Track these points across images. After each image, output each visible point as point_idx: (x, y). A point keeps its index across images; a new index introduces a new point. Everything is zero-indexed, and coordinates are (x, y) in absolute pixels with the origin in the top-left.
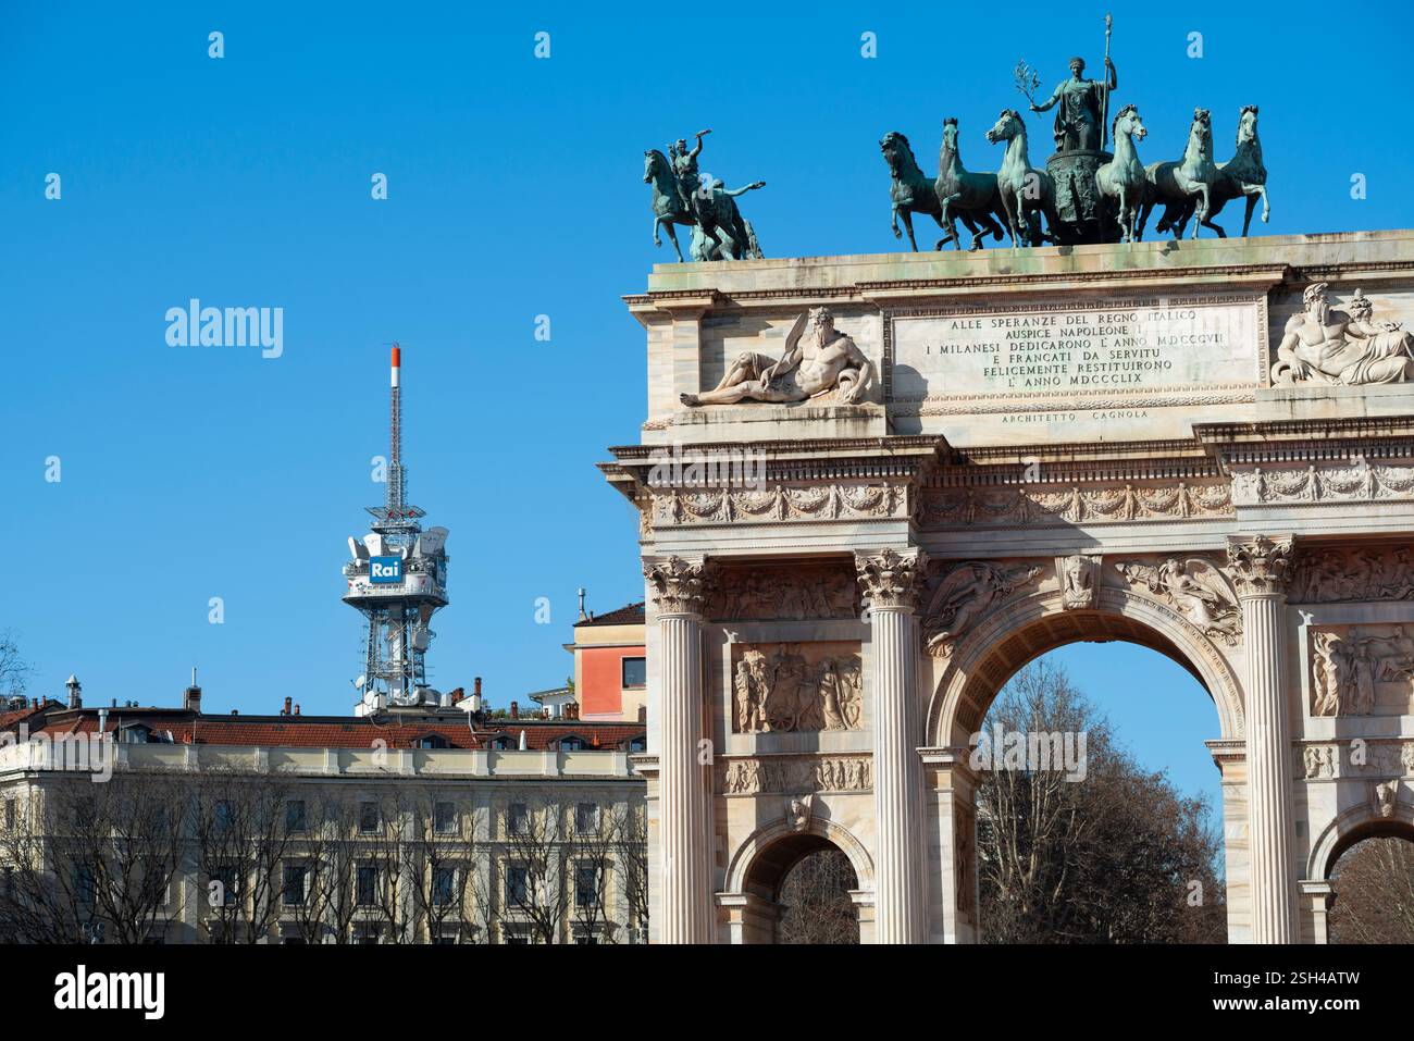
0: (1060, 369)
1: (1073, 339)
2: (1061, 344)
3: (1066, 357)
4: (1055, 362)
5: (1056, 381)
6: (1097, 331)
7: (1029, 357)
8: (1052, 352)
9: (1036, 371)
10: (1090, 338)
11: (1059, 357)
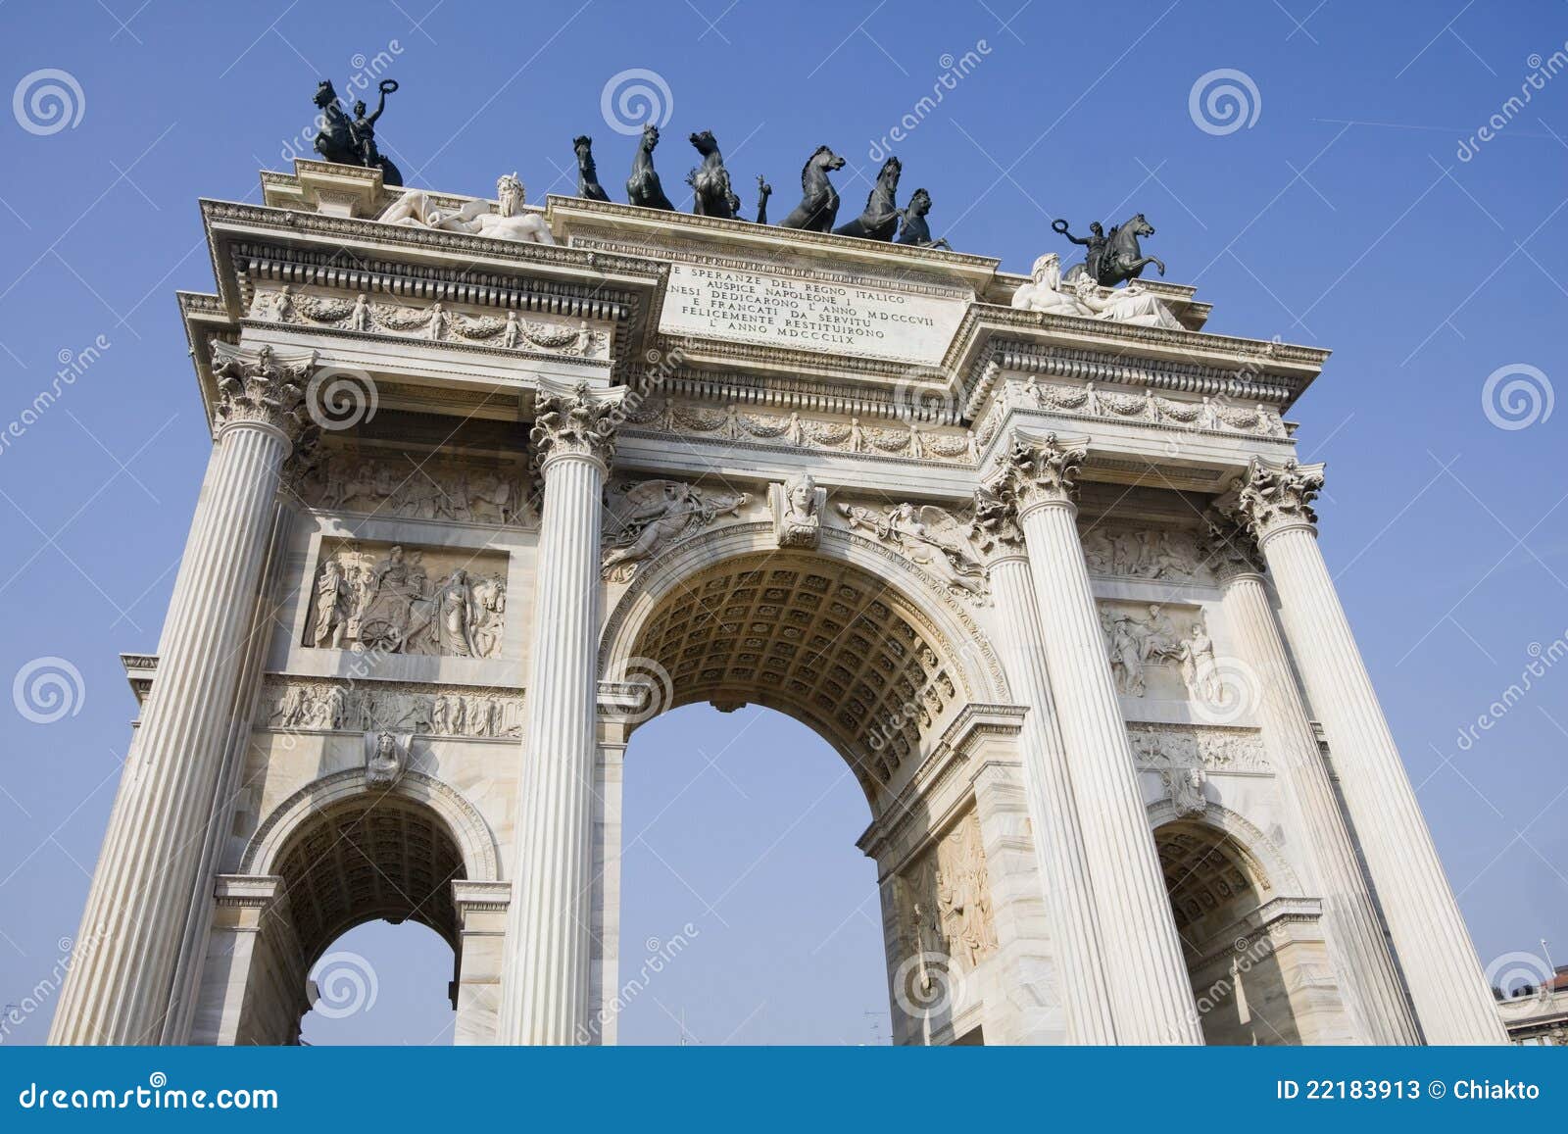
0: (766, 320)
1: (779, 298)
2: (767, 301)
3: (773, 312)
4: (761, 314)
5: (763, 329)
6: (804, 296)
7: (732, 306)
8: (757, 306)
9: (740, 317)
10: (798, 300)
11: (766, 311)
